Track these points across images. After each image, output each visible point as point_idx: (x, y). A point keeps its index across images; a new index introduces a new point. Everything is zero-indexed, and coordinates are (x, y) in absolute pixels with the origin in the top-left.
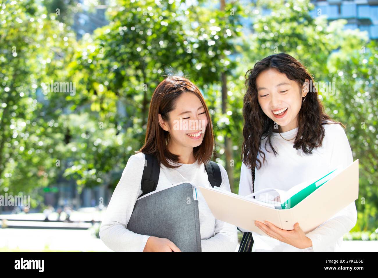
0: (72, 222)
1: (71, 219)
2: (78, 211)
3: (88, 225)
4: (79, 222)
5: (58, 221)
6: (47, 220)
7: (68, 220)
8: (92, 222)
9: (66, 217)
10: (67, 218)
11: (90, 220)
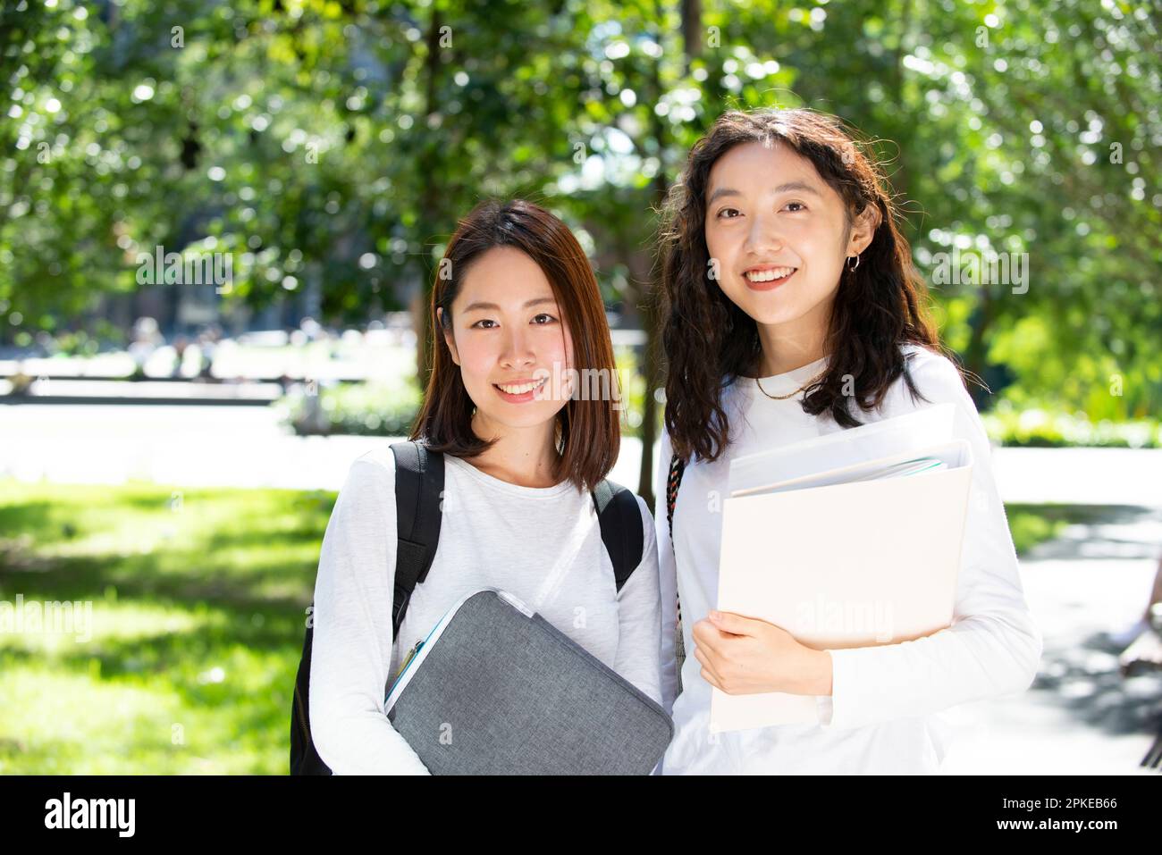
0: (219, 381)
1: (218, 371)
2: (239, 343)
3: (270, 391)
4: (240, 380)
5: (176, 378)
6: (139, 377)
7: (206, 375)
8: (283, 381)
9: (202, 365)
10: (205, 367)
11: (275, 374)
